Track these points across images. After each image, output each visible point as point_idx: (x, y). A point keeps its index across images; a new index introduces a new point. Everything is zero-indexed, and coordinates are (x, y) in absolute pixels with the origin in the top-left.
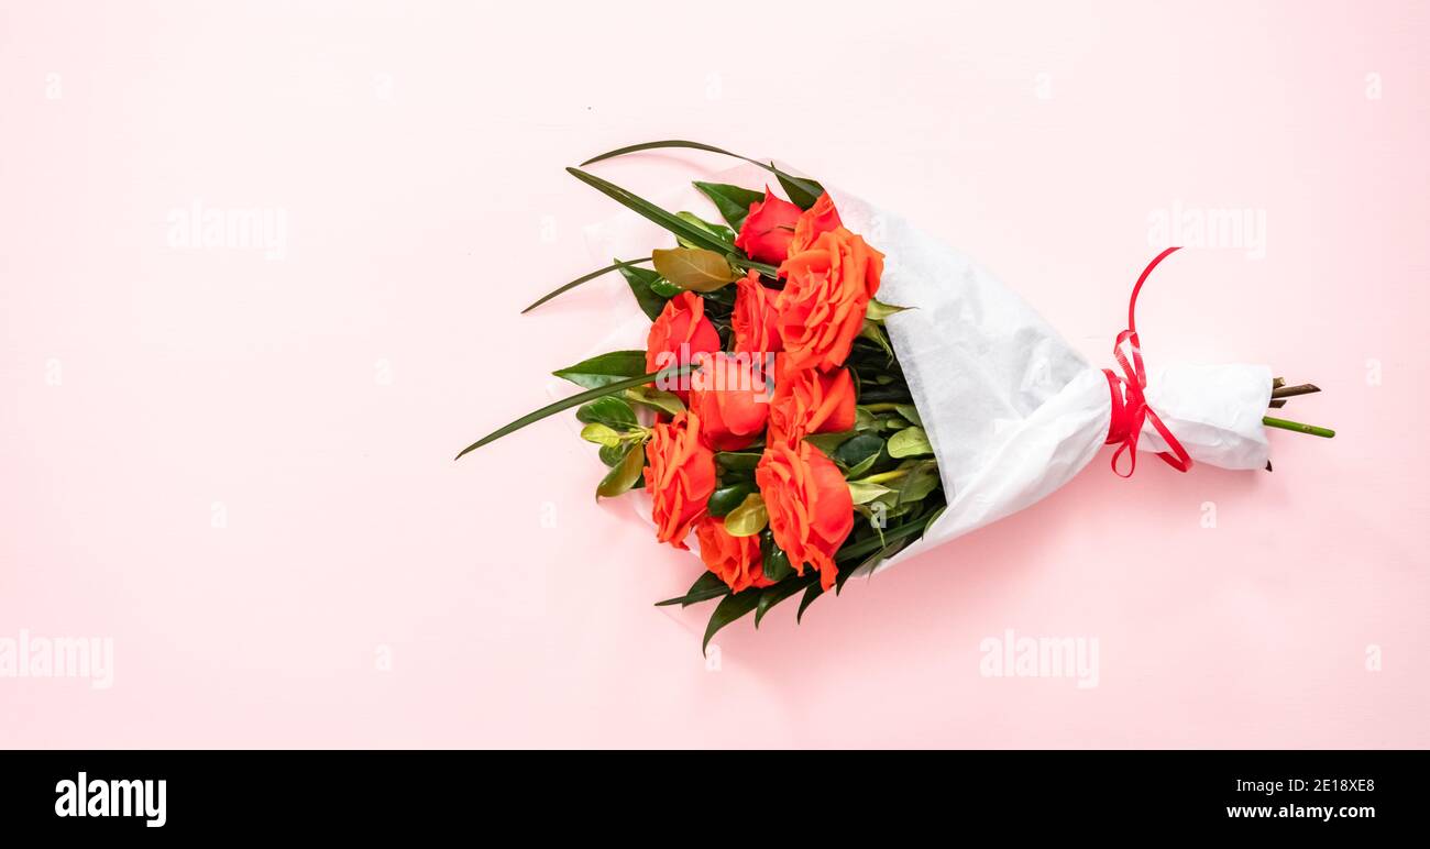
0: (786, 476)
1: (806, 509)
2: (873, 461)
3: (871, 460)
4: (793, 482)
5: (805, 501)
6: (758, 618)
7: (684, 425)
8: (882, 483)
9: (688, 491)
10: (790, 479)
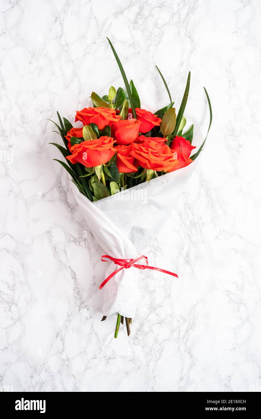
3: (109, 174)
8: (101, 179)
10: (104, 143)
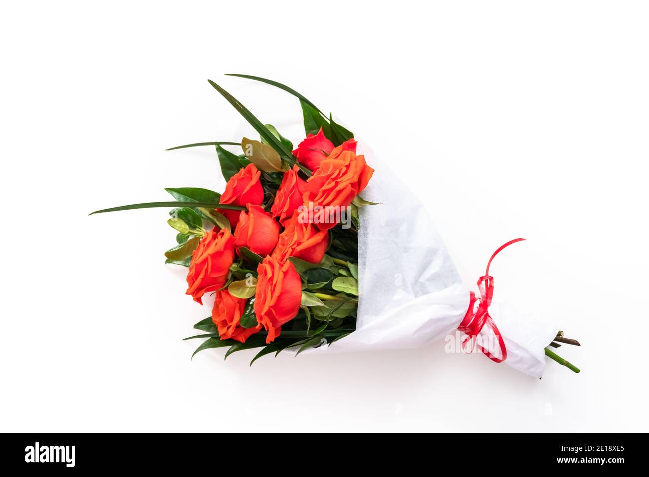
0: (269, 275)
1: (272, 297)
2: (322, 286)
3: (322, 285)
4: (271, 279)
5: (272, 293)
6: (228, 354)
7: (222, 234)
8: (323, 300)
9: (209, 270)
10: (271, 277)
